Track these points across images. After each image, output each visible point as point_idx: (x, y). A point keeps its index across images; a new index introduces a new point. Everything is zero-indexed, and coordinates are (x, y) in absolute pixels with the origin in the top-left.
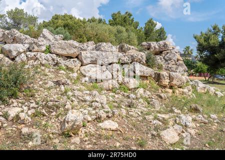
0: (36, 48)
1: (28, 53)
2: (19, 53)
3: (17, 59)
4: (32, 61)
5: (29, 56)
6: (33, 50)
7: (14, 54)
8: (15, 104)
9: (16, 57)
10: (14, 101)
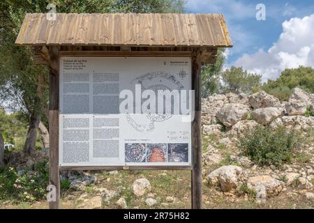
0: (294, 111)
1: (284, 117)
2: (274, 118)
3: (273, 124)
4: (290, 126)
5: (286, 120)
6: (289, 114)
7: (268, 119)
8: (290, 169)
9: (270, 123)
10: (288, 166)
